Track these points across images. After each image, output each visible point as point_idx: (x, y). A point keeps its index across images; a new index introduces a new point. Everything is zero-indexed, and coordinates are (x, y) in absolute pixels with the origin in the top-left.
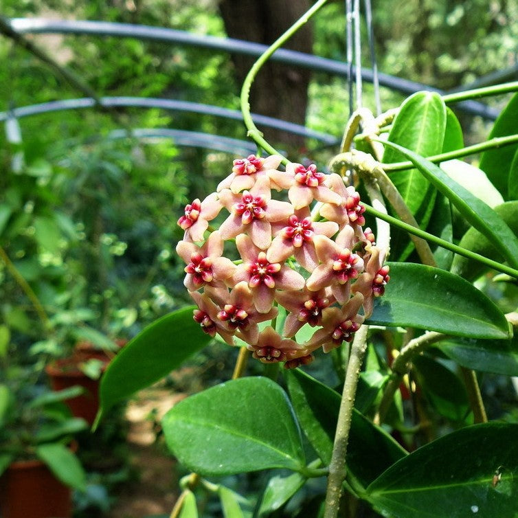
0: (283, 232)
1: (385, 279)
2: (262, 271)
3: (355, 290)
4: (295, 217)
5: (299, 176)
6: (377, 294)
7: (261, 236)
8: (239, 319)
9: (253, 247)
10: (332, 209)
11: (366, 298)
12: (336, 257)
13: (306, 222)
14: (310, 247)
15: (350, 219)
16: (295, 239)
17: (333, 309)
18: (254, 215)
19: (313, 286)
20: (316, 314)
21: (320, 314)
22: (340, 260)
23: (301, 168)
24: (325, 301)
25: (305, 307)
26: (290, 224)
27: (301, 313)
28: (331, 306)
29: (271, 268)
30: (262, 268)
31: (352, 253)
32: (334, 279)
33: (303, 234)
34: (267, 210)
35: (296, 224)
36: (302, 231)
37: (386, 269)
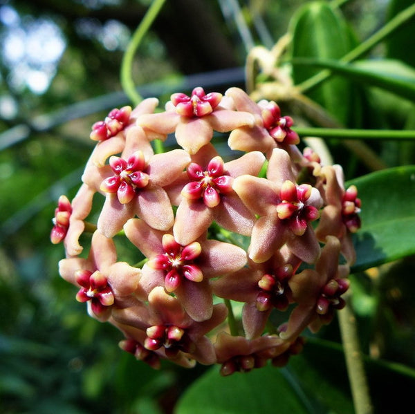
0: (185, 192)
1: (357, 205)
2: (176, 262)
3: (322, 236)
4: (194, 165)
5: (181, 107)
6: (353, 229)
7: (155, 212)
8: (173, 341)
9: (151, 232)
10: (245, 135)
11: (341, 240)
12: (276, 199)
13: (214, 167)
14: (233, 199)
15: (276, 140)
16: (206, 196)
17: (303, 276)
18: (134, 187)
19: (260, 255)
20: (281, 291)
21: (287, 289)
22: (284, 202)
23: (182, 97)
24: (287, 269)
25: (260, 289)
26: (192, 178)
27: (259, 299)
28: (298, 273)
29: (188, 253)
30: (174, 257)
31: (297, 185)
32: (287, 232)
33: (214, 185)
34: (152, 171)
35: (201, 175)
36: (212, 181)
37: (352, 190)
